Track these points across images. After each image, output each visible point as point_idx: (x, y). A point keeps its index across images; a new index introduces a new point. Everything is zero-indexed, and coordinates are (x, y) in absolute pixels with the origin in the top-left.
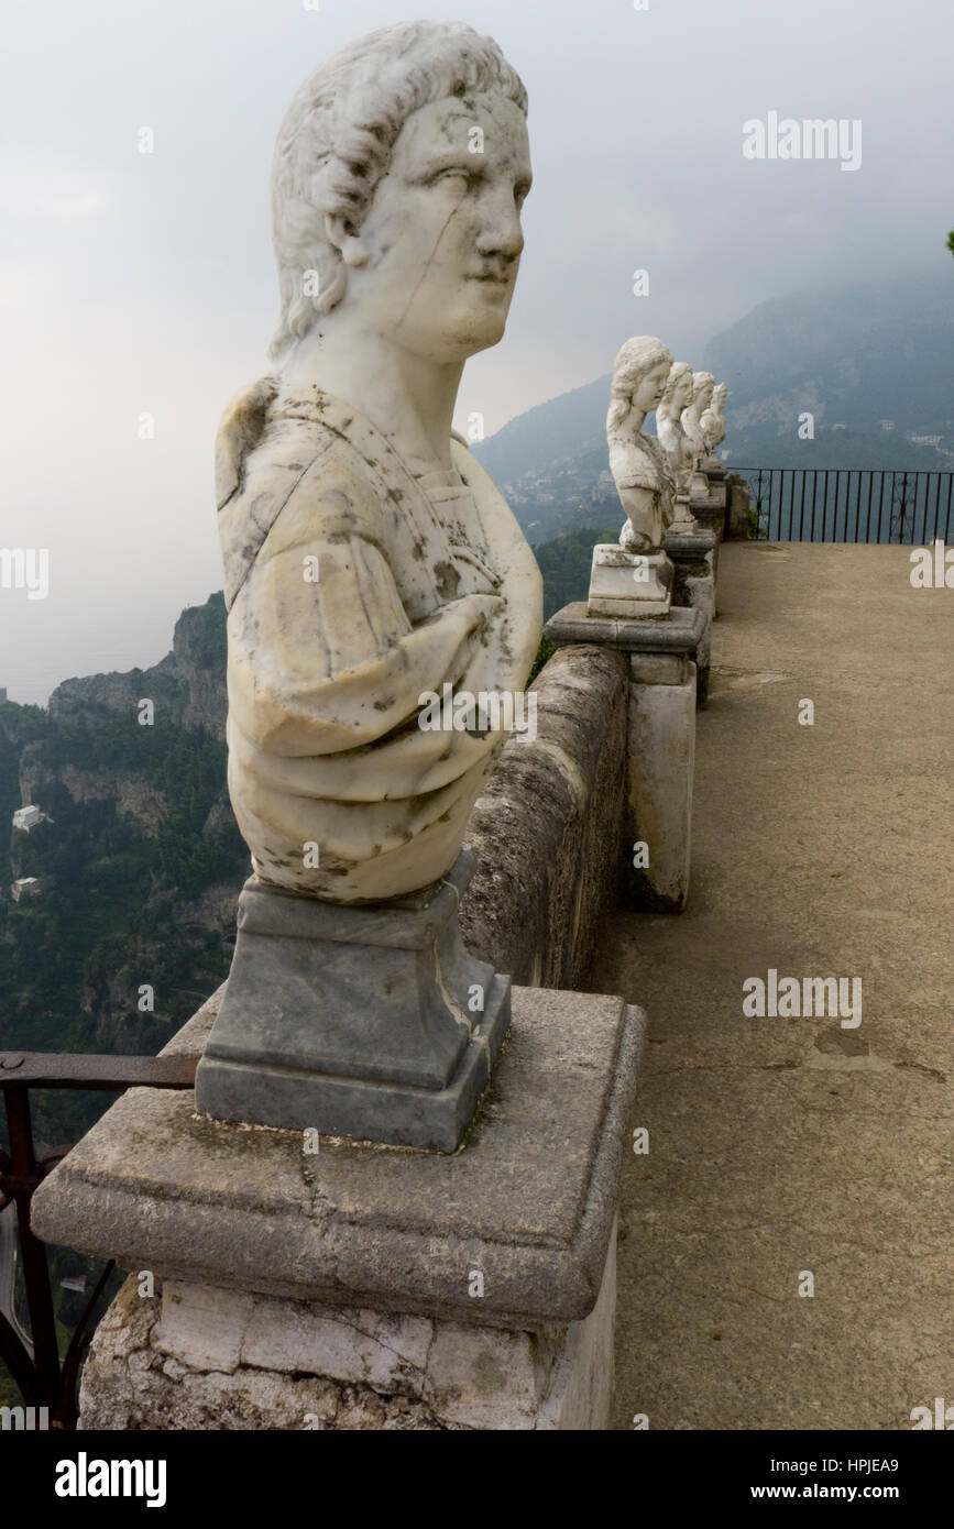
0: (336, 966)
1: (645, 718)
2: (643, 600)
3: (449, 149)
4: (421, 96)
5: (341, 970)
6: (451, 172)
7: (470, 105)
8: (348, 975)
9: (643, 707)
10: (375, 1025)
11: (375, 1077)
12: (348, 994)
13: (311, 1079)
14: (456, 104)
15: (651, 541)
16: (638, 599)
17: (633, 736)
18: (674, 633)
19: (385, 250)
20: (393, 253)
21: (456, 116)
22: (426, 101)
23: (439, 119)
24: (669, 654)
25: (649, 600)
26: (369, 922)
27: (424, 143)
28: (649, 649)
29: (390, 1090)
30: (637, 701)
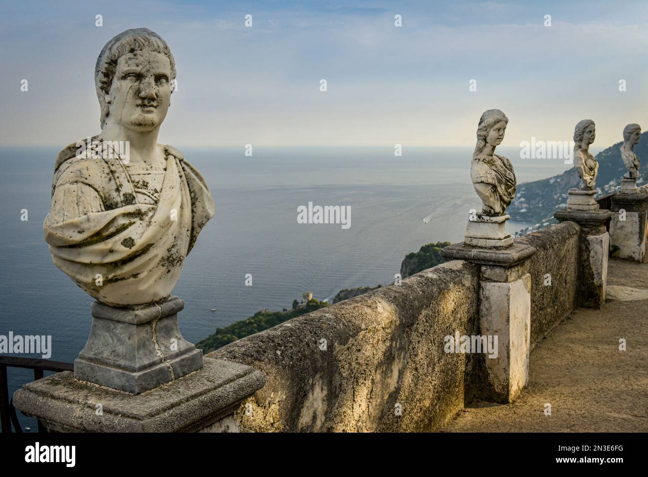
0: (117, 330)
1: (487, 298)
2: (491, 239)
3: (128, 68)
4: (121, 53)
5: (118, 331)
6: (130, 75)
7: (135, 55)
8: (119, 333)
9: (486, 293)
10: (124, 351)
11: (119, 367)
12: (119, 340)
13: (101, 366)
14: (131, 55)
15: (494, 210)
16: (488, 239)
17: (482, 307)
18: (501, 256)
19: (114, 98)
20: (116, 99)
21: (130, 59)
22: (122, 55)
23: (126, 60)
24: (501, 267)
25: (494, 239)
26: (121, 313)
27: (123, 67)
28: (491, 263)
29: (120, 371)
30: (483, 290)
